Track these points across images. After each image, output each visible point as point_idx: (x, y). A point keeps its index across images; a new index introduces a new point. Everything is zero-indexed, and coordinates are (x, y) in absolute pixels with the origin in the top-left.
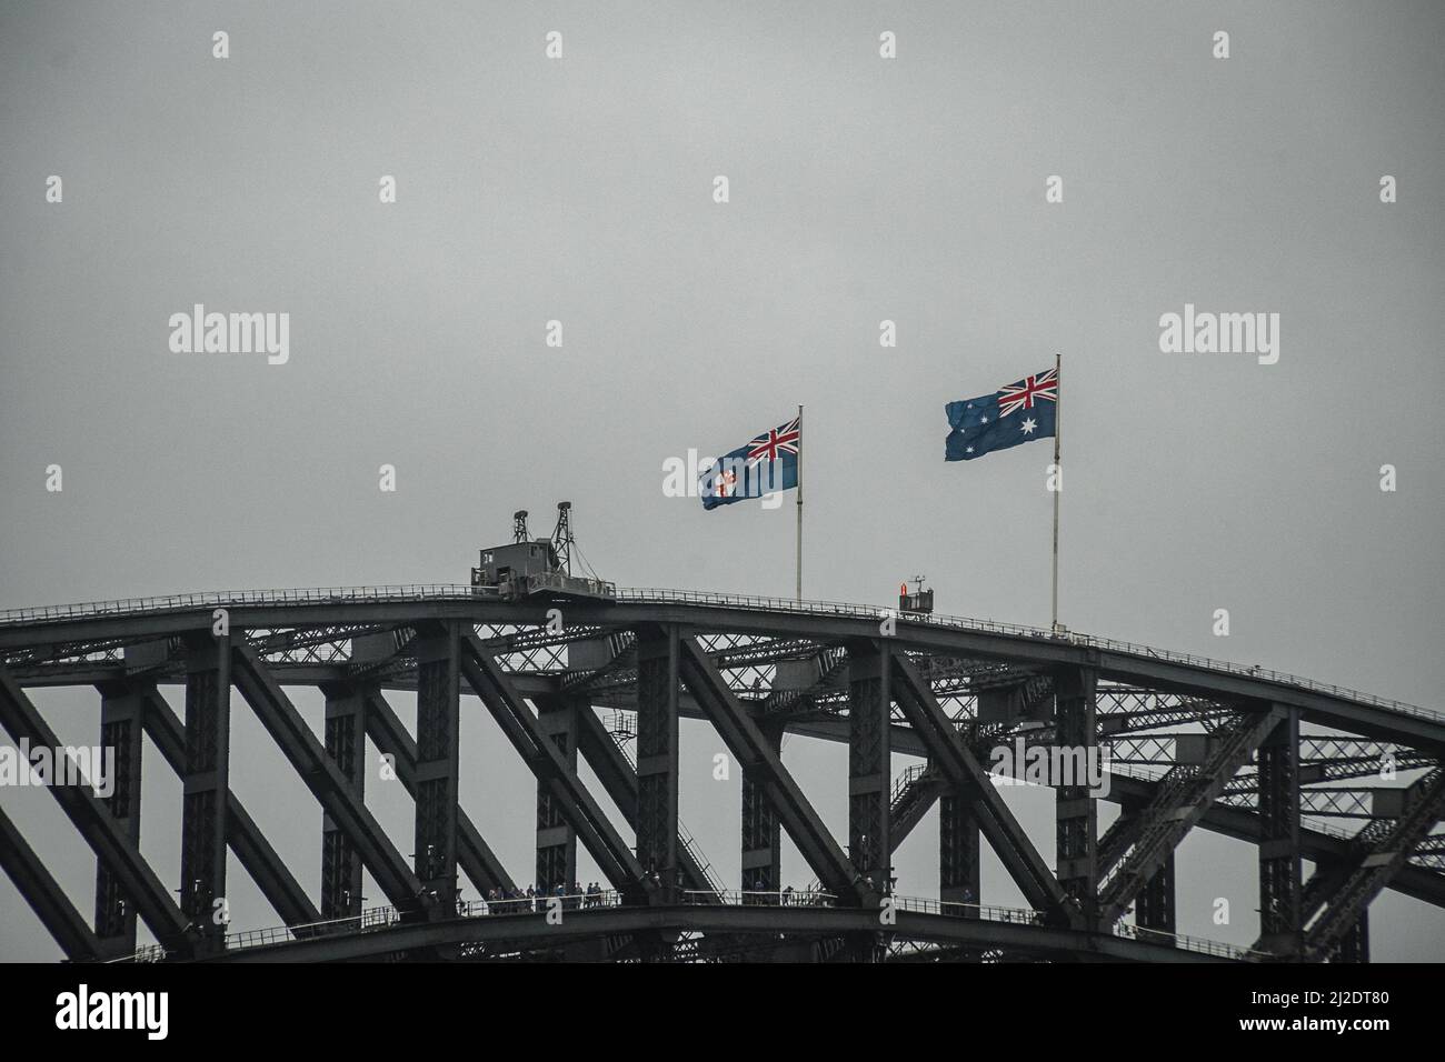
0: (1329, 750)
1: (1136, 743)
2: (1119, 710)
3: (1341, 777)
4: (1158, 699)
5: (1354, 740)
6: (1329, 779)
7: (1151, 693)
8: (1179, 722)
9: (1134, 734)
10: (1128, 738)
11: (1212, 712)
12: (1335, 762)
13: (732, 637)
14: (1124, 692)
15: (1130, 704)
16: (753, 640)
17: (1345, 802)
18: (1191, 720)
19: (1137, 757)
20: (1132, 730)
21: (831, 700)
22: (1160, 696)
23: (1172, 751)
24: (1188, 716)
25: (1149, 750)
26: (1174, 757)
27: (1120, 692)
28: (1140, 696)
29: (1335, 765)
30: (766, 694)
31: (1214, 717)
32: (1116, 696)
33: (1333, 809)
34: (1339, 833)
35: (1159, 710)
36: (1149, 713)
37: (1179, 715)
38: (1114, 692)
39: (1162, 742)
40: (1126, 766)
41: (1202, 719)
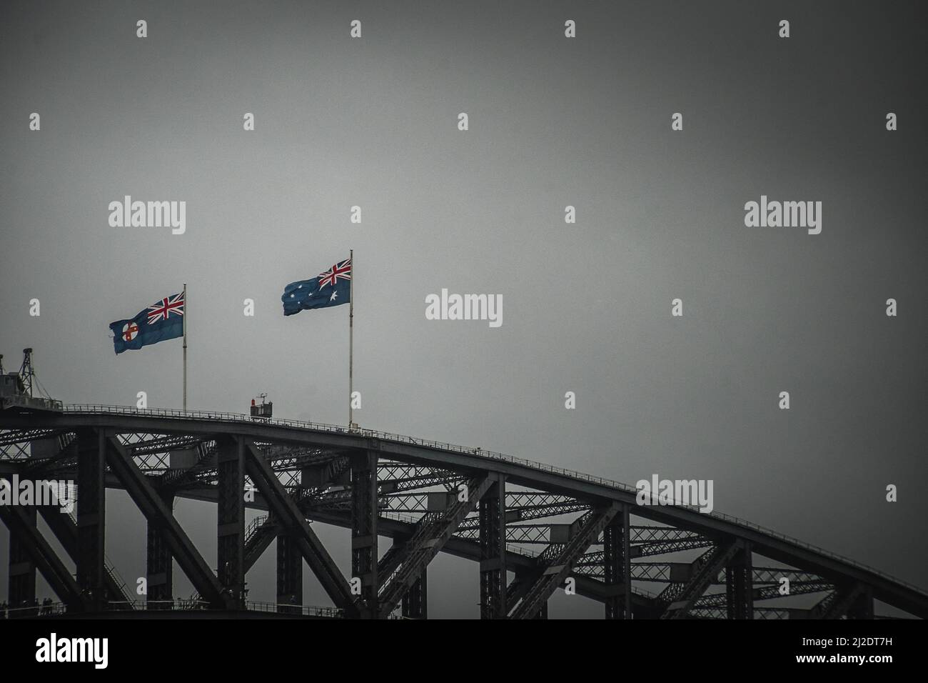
0: (524, 501)
1: (403, 498)
2: (392, 478)
3: (531, 518)
4: (416, 470)
5: (539, 494)
6: (524, 519)
7: (412, 467)
8: (430, 485)
9: (402, 493)
10: (397, 496)
11: (450, 478)
12: (527, 508)
13: (140, 435)
14: (395, 466)
15: (399, 473)
16: (155, 437)
17: (534, 534)
18: (437, 484)
19: (403, 508)
20: (400, 490)
21: (206, 475)
22: (418, 469)
23: (425, 503)
24: (435, 481)
25: (411, 503)
26: (426, 507)
27: (392, 466)
28: (405, 469)
29: (527, 510)
30: (163, 472)
31: (452, 481)
32: (390, 469)
33: (526, 539)
34: (530, 554)
35: (417, 477)
36: (411, 479)
37: (430, 480)
38: (389, 466)
39: (419, 498)
40: (397, 514)
41: (445, 482)
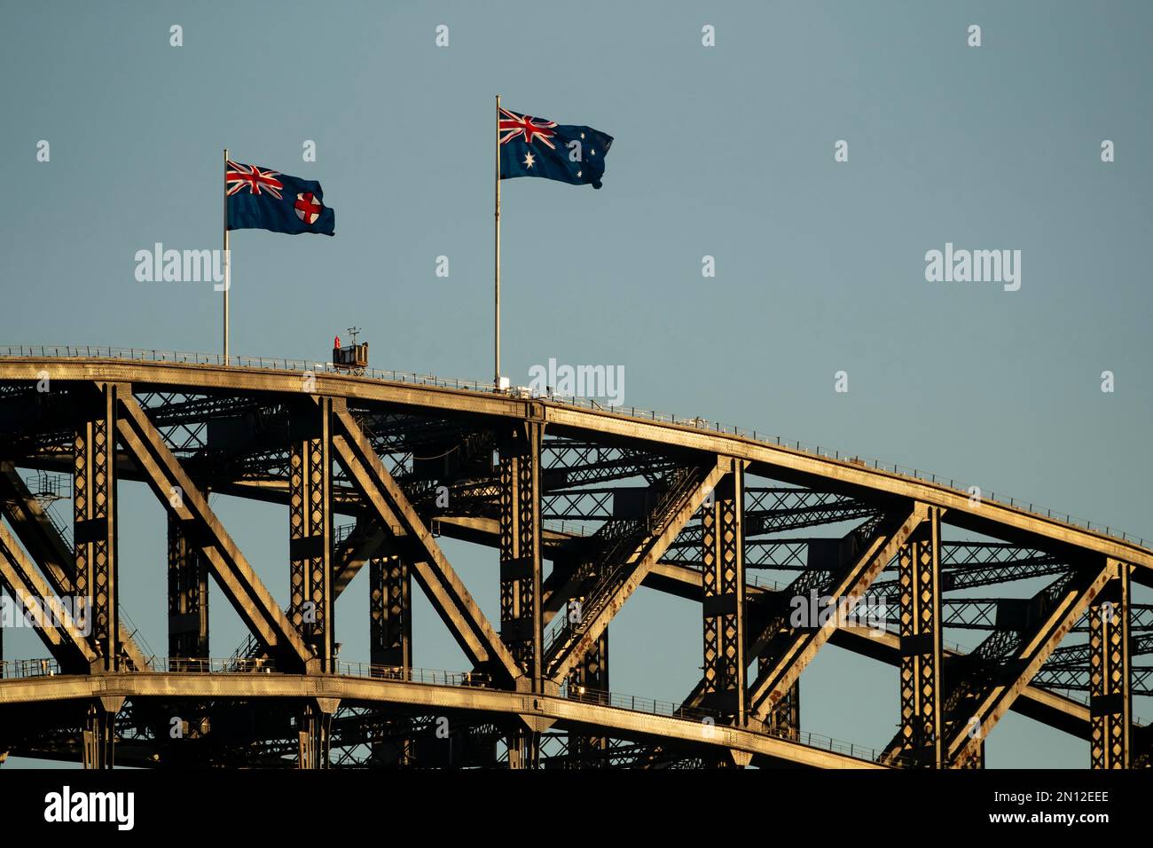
0: (769, 502)
1: (573, 498)
2: (560, 465)
3: (779, 529)
4: (599, 453)
5: (795, 491)
6: (767, 531)
7: (592, 447)
8: (619, 477)
9: (572, 489)
10: (565, 493)
11: (655, 466)
12: (773, 513)
13: (166, 395)
14: (564, 447)
15: (571, 458)
16: (188, 398)
17: (781, 554)
18: (632, 474)
19: (574, 512)
20: (571, 485)
21: (261, 458)
22: (603, 450)
23: (609, 506)
24: (629, 470)
25: (586, 505)
26: (611, 511)
27: (560, 447)
28: (581, 451)
29: (774, 517)
30: (192, 454)
31: (657, 470)
32: (557, 451)
33: (769, 562)
34: (770, 586)
35: (600, 464)
36: (590, 467)
37: (620, 469)
38: (555, 447)
39: (600, 497)
40: (559, 522)
41: (644, 473)
